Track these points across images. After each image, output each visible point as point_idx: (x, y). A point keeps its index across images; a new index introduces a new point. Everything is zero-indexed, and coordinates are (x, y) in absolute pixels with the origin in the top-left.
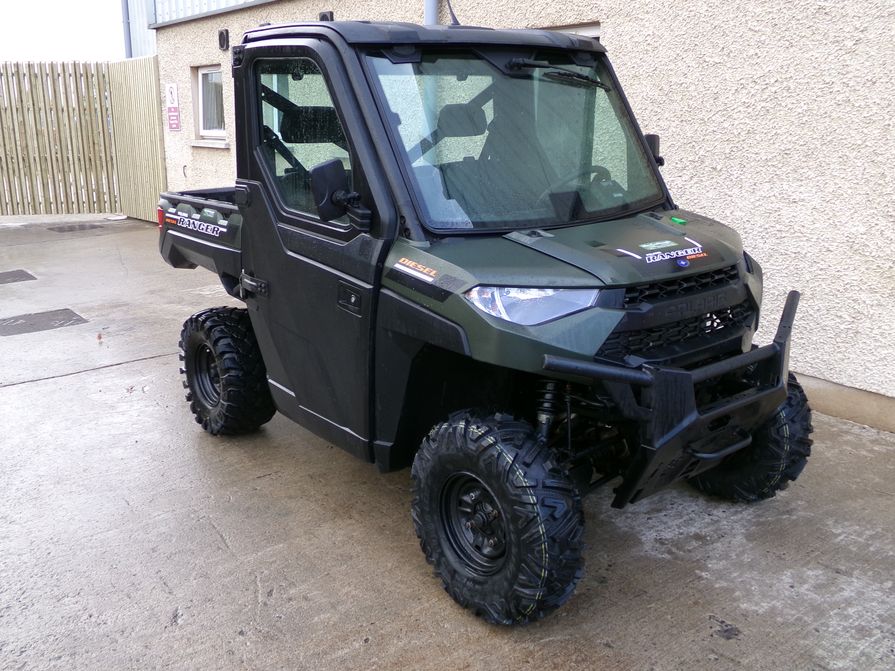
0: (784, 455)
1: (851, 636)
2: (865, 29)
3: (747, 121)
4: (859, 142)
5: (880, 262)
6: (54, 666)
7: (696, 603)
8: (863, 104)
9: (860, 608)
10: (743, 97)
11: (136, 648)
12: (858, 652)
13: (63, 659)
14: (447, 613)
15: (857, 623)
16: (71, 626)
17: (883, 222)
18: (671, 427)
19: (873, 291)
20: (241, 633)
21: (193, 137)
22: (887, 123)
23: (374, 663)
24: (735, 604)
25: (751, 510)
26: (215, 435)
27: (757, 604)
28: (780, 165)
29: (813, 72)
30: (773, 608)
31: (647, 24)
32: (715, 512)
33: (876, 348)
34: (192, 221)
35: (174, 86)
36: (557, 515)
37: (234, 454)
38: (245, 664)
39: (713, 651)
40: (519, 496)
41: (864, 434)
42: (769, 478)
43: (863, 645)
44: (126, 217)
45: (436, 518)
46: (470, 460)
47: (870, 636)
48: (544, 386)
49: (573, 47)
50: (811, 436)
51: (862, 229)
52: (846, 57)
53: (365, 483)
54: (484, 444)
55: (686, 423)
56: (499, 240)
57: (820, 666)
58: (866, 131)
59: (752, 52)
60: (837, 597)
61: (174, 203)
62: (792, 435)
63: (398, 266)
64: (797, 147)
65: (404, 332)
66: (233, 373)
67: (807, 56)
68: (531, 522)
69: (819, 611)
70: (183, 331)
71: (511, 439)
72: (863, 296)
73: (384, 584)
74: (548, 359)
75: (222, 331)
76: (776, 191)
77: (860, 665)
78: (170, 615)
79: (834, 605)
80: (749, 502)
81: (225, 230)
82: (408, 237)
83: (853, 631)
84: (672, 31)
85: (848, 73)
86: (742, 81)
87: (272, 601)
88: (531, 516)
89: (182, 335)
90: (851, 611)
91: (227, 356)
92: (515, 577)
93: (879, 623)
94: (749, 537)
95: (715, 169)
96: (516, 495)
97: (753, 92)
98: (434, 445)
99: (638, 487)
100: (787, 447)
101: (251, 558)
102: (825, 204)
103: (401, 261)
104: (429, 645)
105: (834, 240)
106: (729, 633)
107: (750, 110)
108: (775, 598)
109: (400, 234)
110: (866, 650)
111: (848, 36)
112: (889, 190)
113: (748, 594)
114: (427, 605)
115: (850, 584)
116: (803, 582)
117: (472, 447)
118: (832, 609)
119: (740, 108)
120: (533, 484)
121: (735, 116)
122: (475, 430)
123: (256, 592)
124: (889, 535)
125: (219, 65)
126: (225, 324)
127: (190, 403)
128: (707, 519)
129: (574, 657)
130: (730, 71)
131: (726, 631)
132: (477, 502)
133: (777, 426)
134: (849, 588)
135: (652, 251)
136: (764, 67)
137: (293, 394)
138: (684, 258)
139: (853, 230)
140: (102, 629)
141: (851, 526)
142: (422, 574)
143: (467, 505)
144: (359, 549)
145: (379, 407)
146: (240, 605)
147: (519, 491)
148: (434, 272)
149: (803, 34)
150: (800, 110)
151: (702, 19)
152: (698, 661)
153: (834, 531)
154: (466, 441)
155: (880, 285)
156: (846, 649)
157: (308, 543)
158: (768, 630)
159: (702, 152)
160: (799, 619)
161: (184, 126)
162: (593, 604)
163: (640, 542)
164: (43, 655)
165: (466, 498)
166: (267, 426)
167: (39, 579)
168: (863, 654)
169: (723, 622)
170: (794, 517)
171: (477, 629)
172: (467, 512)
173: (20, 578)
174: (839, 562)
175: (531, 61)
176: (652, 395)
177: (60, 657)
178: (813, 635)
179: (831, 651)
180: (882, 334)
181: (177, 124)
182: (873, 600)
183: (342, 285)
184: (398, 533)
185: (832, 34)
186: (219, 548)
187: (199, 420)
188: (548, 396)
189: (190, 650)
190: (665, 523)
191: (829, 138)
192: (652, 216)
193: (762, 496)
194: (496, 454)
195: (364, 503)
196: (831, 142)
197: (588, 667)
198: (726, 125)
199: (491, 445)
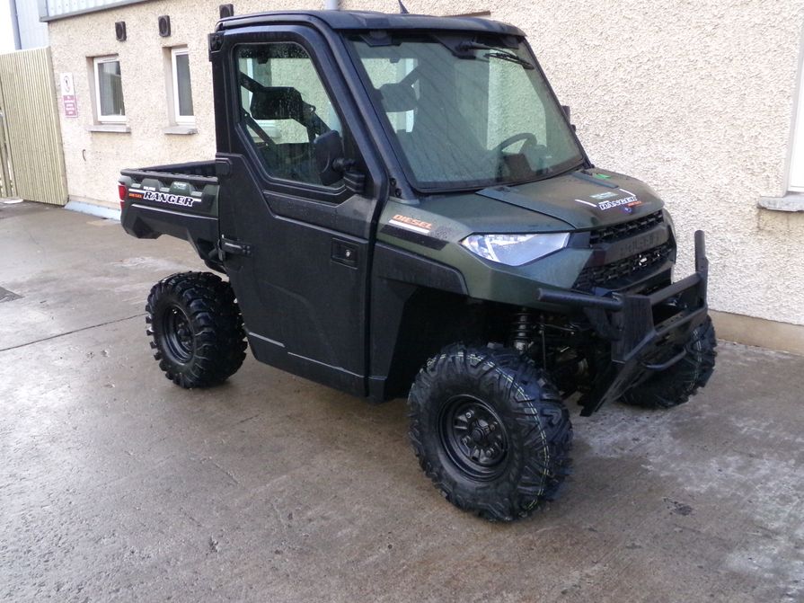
0: (697, 365)
1: (778, 503)
2: (723, 16)
3: (625, 94)
4: (721, 109)
5: (741, 207)
6: (116, 598)
7: (650, 490)
8: (722, 77)
9: (777, 482)
10: (620, 73)
11: (185, 574)
12: (786, 515)
13: (121, 590)
14: (450, 517)
15: (778, 494)
16: (118, 562)
17: (742, 175)
18: (636, 343)
19: (736, 231)
20: (277, 552)
21: (91, 122)
22: (743, 93)
23: (404, 564)
24: (681, 488)
25: (669, 414)
26: (188, 388)
27: (697, 486)
28: (655, 131)
29: (680, 52)
30: (711, 489)
31: (533, 13)
32: (641, 418)
33: (741, 278)
34: (160, 194)
35: (70, 75)
36: (554, 422)
37: (211, 403)
38: (291, 577)
39: (676, 526)
40: (522, 409)
41: (735, 348)
42: (684, 386)
43: (788, 509)
44: (21, 201)
45: (434, 436)
46: (471, 384)
47: (792, 501)
48: (517, 318)
49: (502, 31)
50: (715, 349)
51: (726, 181)
52: (707, 39)
53: (340, 418)
54: (485, 368)
55: (647, 339)
56: (473, 196)
57: (761, 528)
58: (725, 99)
59: (626, 36)
60: (757, 475)
61: (138, 178)
62: (704, 349)
63: (393, 222)
64: (669, 115)
65: (401, 279)
66: (206, 330)
67: (674, 39)
68: (533, 429)
69: (747, 488)
70: (151, 296)
71: (507, 363)
72: (729, 236)
73: (388, 500)
74: (543, 293)
75: (192, 293)
76: (652, 152)
77: (791, 524)
78: (206, 544)
79: (756, 482)
80: (666, 407)
81: (200, 200)
82: (399, 196)
83: (778, 499)
84: (556, 19)
85: (709, 52)
86: (619, 61)
87: (294, 523)
88: (534, 425)
89: (149, 300)
90: (771, 484)
91: (199, 315)
92: (518, 478)
93: (794, 492)
94: (674, 435)
95: (598, 135)
96: (518, 408)
97: (629, 69)
98: (433, 375)
99: (604, 398)
100: (700, 360)
101: (262, 489)
102: (693, 161)
103: (395, 217)
104: (445, 545)
105: (703, 191)
106: (684, 510)
107: (627, 85)
108: (709, 481)
109: (391, 194)
110: (793, 512)
111: (708, 21)
112: (746, 148)
113: (689, 480)
114: (431, 513)
115: (764, 464)
116: (727, 466)
117: (473, 372)
118: (757, 484)
119: (619, 84)
120: (533, 398)
121: (614, 90)
122: (474, 358)
123: (277, 517)
124: (781, 424)
125: (117, 54)
126: (196, 287)
127: (159, 361)
128: (637, 425)
129: (568, 541)
130: (609, 52)
131: (681, 509)
132: (474, 420)
133: (692, 342)
134: (765, 466)
135: (602, 201)
136: (638, 48)
137: (281, 345)
138: (626, 205)
139: (719, 182)
140: (148, 563)
141: (749, 420)
142: (417, 489)
143: (463, 423)
144: (354, 473)
145: (374, 347)
146: (267, 529)
147: (520, 405)
148: (430, 225)
149: (670, 21)
150: (670, 84)
151: (582, 9)
152: (668, 534)
153: (738, 425)
154: (467, 368)
155: (742, 226)
156: (776, 513)
157: (308, 472)
158: (713, 505)
159: (586, 122)
160: (734, 495)
161: (81, 112)
162: (568, 499)
163: (588, 448)
164: (101, 589)
165: (462, 418)
166: (233, 378)
167: (70, 526)
168: (790, 515)
169: (676, 503)
170: (704, 418)
171: (481, 528)
172: (463, 430)
173: (51, 527)
174: (751, 449)
175: (475, 44)
176: (619, 318)
177: (118, 590)
178: (749, 505)
179: (766, 516)
180: (745, 266)
181: (74, 112)
182: (785, 474)
183: (335, 242)
184: (385, 457)
185: (694, 21)
186: (229, 484)
187: (170, 377)
188: (522, 327)
189: (236, 571)
190: (605, 431)
191: (695, 107)
192: (584, 172)
193: (679, 401)
194: (497, 376)
195: (346, 436)
196: (696, 109)
197: (582, 548)
198: (606, 98)
199: (491, 369)
